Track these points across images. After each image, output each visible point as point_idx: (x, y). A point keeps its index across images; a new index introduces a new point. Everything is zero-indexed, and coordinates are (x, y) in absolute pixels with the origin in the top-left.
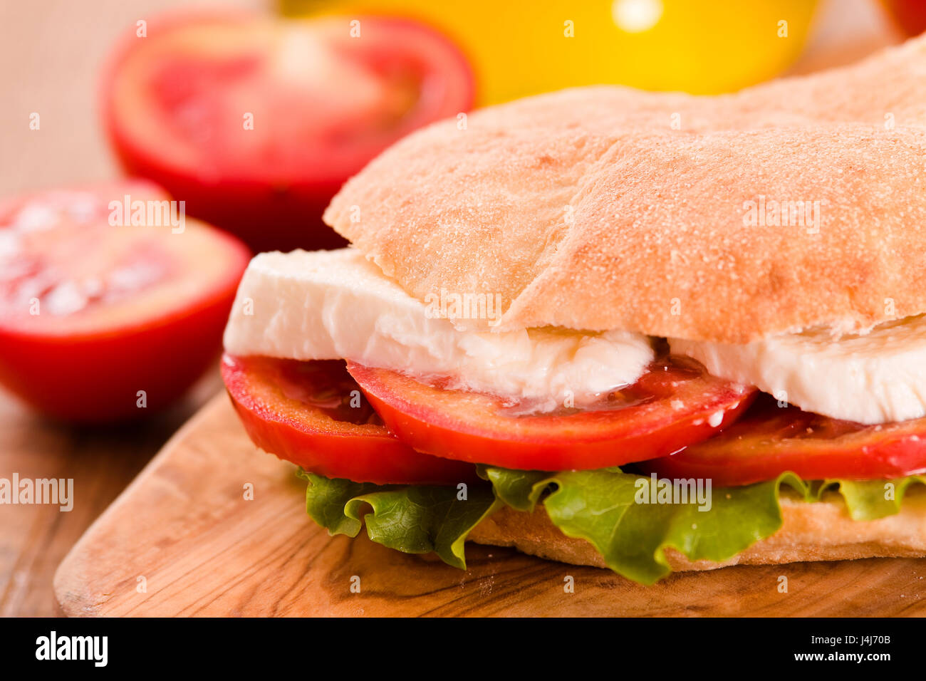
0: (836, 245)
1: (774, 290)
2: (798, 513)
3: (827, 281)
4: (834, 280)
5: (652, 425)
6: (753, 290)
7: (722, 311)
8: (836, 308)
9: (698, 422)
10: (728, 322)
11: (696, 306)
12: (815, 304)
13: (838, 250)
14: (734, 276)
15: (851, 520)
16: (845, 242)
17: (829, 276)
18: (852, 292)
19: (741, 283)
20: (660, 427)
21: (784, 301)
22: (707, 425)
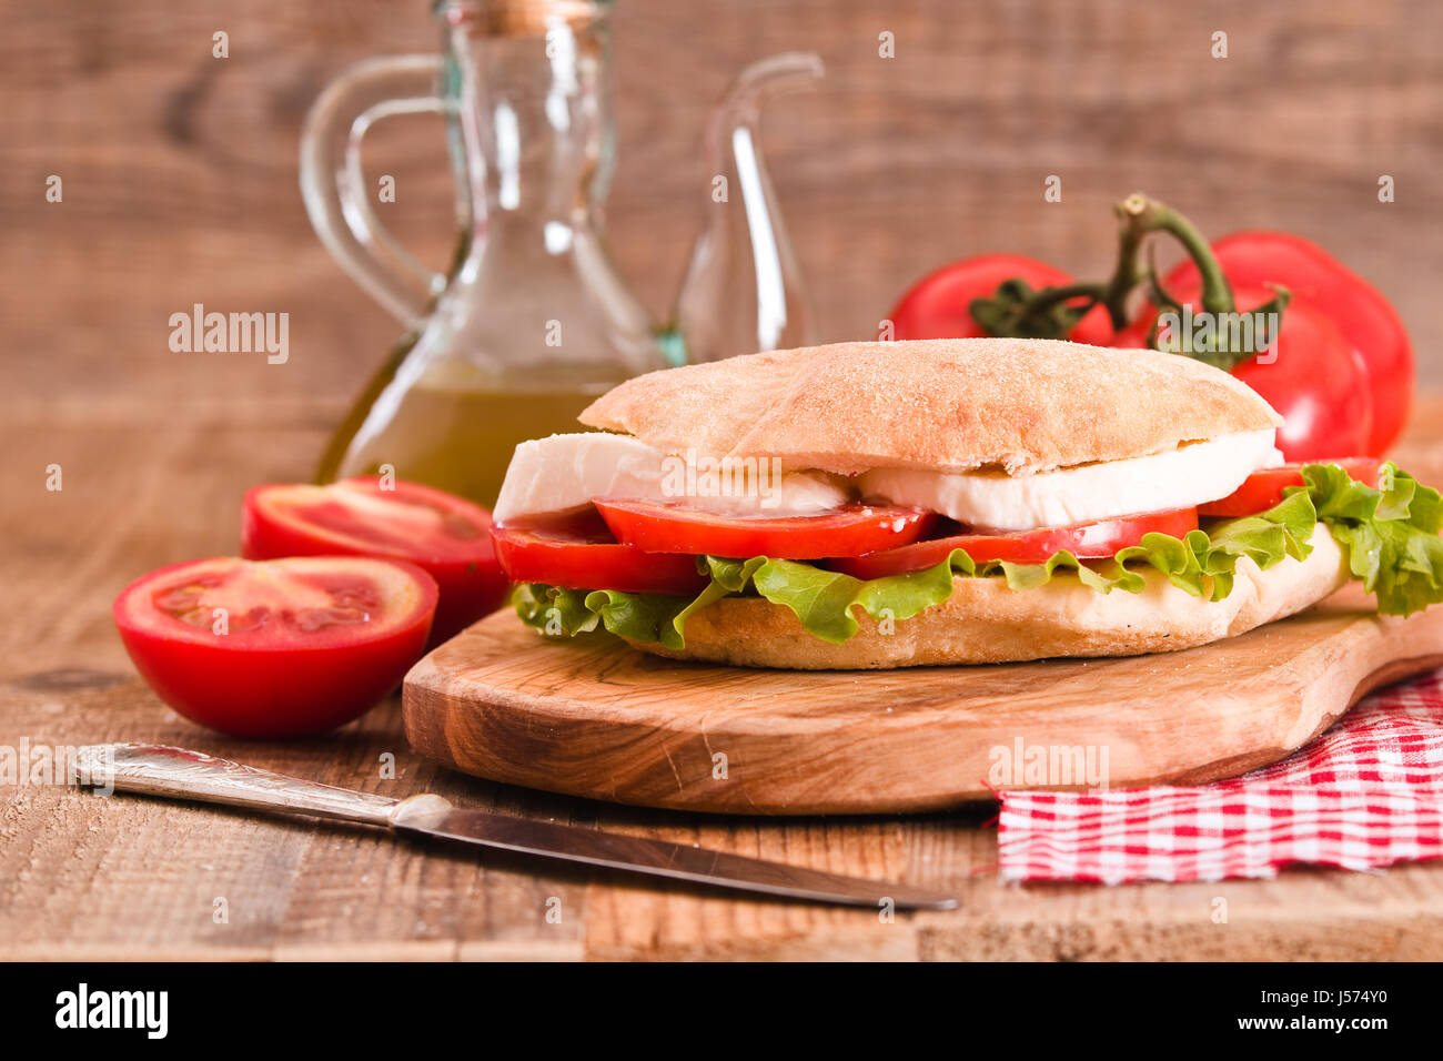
0: (1013, 396)
1: (960, 423)
2: (967, 585)
3: (1004, 421)
4: (1009, 421)
5: (844, 523)
6: (943, 421)
7: (916, 436)
8: (1010, 444)
9: (884, 525)
10: (922, 443)
11: (895, 431)
12: (993, 438)
13: (1013, 400)
14: (927, 410)
15: (1009, 589)
16: (1019, 395)
17: (1005, 418)
18: (1024, 433)
19: (934, 416)
20: (853, 523)
21: (968, 432)
22: (891, 531)
